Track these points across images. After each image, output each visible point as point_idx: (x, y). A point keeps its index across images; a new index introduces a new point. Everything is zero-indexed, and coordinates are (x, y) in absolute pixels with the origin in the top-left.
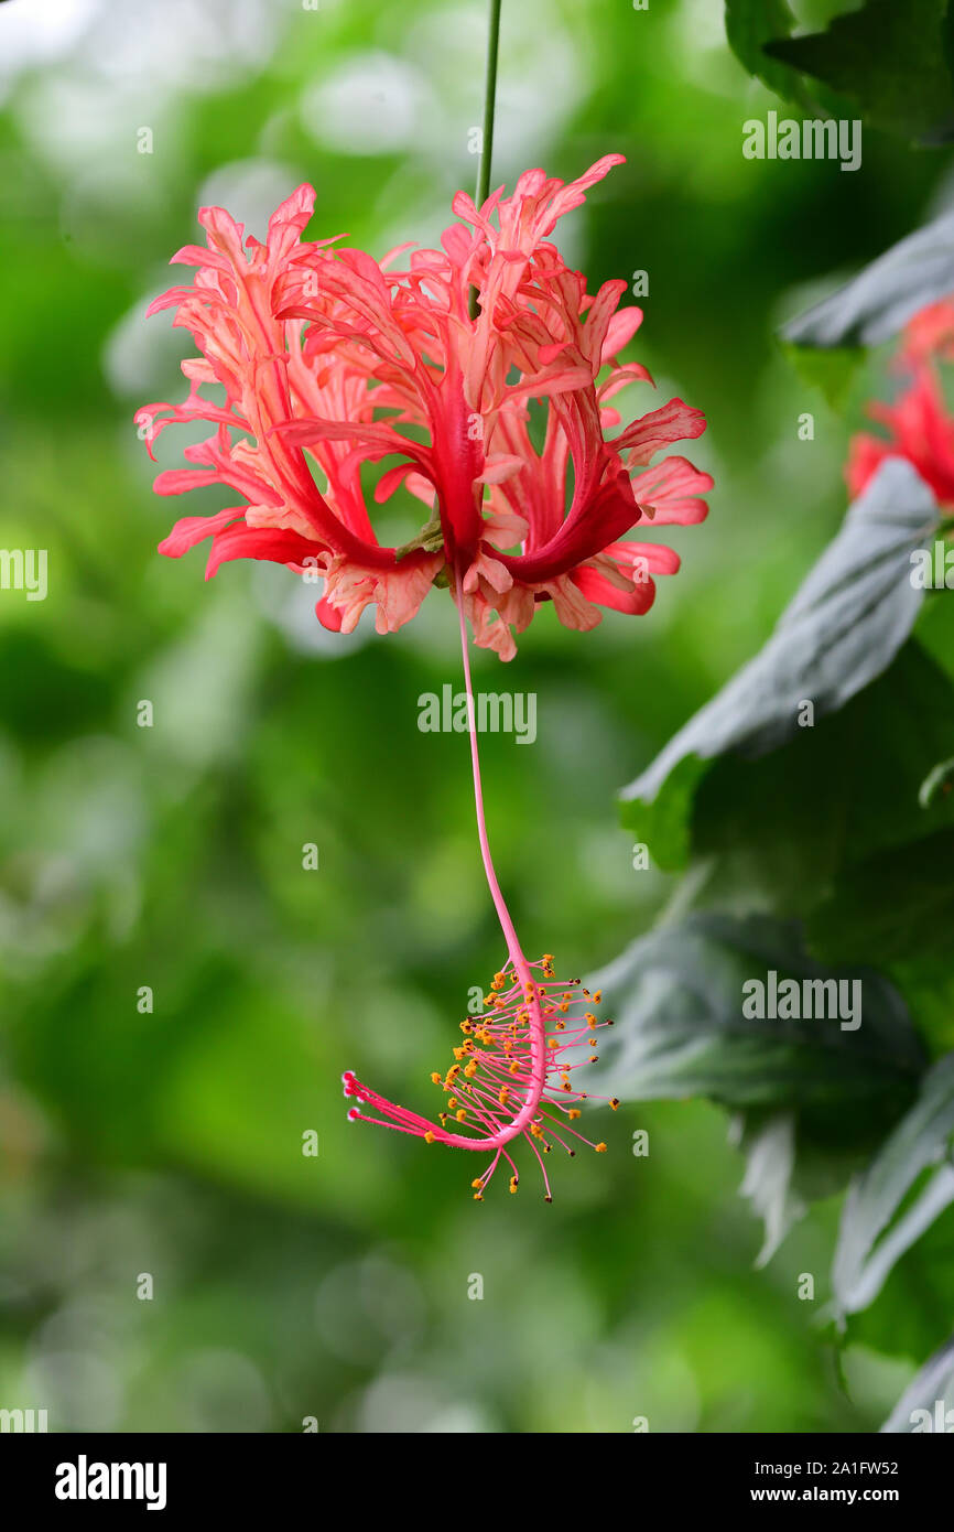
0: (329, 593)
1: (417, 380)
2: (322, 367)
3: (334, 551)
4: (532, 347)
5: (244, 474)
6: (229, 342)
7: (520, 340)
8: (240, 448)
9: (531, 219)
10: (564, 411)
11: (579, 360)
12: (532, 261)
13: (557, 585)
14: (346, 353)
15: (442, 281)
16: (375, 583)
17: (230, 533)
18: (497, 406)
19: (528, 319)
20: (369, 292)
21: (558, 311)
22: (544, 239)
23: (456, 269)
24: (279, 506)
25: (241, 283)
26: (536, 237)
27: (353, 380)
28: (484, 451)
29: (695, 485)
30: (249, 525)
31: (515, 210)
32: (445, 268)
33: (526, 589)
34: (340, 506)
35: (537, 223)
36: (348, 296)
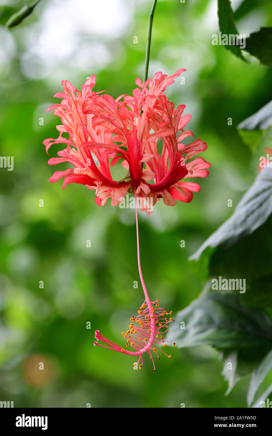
0: (97, 193)
1: (124, 132)
2: (98, 129)
3: (99, 181)
4: (157, 123)
5: (74, 159)
6: (70, 120)
7: (155, 121)
8: (72, 151)
9: (158, 86)
10: (167, 143)
11: (171, 127)
12: (158, 99)
13: (164, 193)
14: (105, 125)
15: (132, 104)
16: (111, 191)
17: (70, 176)
18: (147, 140)
19: (157, 115)
20: (111, 106)
21: (166, 114)
22: (162, 93)
23: (136, 101)
24: (83, 168)
25: (74, 103)
26: (159, 92)
27: (107, 134)
28: (143, 152)
29: (206, 166)
30: (75, 173)
31: (153, 83)
32: (133, 101)
33: (155, 194)
34: (102, 169)
35: (160, 88)
36: (104, 107)
